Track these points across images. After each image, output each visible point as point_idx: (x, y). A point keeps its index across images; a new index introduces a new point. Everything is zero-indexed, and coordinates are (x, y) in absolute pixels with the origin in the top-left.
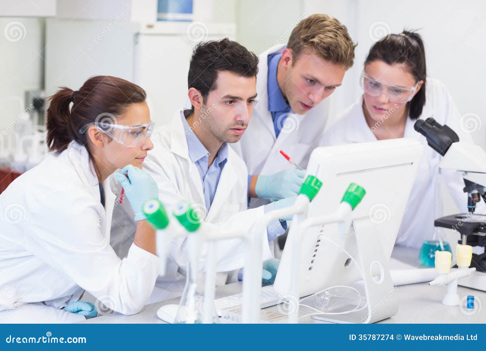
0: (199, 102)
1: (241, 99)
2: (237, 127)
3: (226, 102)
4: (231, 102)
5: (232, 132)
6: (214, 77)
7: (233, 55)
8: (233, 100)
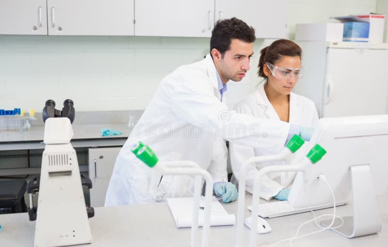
0: (218, 57)
1: (245, 56)
2: (242, 73)
3: (235, 58)
4: (239, 58)
5: (238, 76)
6: (229, 43)
7: (241, 29)
8: (240, 57)
